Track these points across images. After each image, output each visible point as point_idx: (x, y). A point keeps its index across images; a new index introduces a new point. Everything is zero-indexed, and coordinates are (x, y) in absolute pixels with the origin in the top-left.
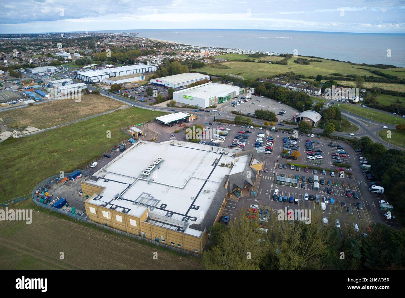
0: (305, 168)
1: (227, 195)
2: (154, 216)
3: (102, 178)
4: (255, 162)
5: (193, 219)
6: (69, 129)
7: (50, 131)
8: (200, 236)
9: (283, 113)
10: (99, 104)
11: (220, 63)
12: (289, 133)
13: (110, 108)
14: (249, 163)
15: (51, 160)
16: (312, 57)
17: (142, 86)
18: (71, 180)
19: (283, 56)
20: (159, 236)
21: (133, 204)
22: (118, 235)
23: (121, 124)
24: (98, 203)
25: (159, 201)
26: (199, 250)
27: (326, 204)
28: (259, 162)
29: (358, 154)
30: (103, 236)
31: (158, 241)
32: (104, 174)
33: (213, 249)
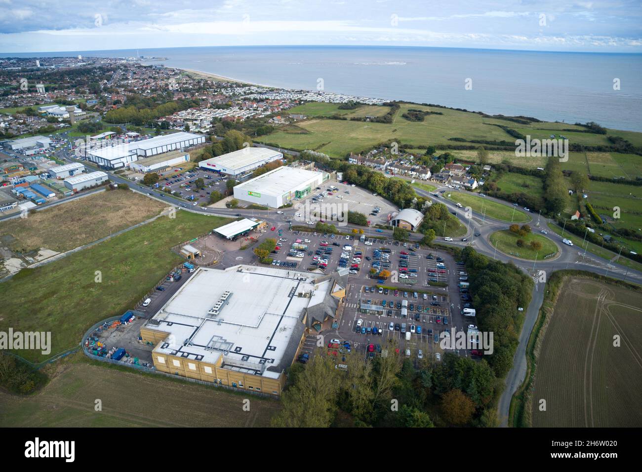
0: (395, 290)
1: (306, 330)
2: (229, 360)
3: (164, 321)
4: (337, 288)
5: (270, 361)
6: (100, 251)
7: (75, 255)
8: (278, 378)
9: (376, 212)
10: (133, 207)
11: (296, 124)
12: (381, 243)
13: (149, 213)
14: (330, 291)
15: (89, 298)
16: (430, 105)
17: (188, 173)
18: (123, 325)
19: (388, 106)
20: (236, 381)
21: (205, 350)
22: (192, 383)
23: (168, 239)
24: (167, 351)
25: (233, 344)
26: (278, 392)
27: (412, 333)
28: (341, 288)
29: (460, 268)
30: (176, 386)
31: (235, 386)
32: (165, 315)
33: (290, 389)
